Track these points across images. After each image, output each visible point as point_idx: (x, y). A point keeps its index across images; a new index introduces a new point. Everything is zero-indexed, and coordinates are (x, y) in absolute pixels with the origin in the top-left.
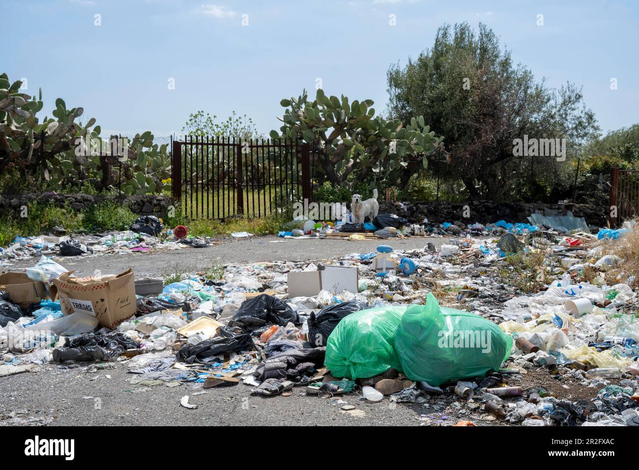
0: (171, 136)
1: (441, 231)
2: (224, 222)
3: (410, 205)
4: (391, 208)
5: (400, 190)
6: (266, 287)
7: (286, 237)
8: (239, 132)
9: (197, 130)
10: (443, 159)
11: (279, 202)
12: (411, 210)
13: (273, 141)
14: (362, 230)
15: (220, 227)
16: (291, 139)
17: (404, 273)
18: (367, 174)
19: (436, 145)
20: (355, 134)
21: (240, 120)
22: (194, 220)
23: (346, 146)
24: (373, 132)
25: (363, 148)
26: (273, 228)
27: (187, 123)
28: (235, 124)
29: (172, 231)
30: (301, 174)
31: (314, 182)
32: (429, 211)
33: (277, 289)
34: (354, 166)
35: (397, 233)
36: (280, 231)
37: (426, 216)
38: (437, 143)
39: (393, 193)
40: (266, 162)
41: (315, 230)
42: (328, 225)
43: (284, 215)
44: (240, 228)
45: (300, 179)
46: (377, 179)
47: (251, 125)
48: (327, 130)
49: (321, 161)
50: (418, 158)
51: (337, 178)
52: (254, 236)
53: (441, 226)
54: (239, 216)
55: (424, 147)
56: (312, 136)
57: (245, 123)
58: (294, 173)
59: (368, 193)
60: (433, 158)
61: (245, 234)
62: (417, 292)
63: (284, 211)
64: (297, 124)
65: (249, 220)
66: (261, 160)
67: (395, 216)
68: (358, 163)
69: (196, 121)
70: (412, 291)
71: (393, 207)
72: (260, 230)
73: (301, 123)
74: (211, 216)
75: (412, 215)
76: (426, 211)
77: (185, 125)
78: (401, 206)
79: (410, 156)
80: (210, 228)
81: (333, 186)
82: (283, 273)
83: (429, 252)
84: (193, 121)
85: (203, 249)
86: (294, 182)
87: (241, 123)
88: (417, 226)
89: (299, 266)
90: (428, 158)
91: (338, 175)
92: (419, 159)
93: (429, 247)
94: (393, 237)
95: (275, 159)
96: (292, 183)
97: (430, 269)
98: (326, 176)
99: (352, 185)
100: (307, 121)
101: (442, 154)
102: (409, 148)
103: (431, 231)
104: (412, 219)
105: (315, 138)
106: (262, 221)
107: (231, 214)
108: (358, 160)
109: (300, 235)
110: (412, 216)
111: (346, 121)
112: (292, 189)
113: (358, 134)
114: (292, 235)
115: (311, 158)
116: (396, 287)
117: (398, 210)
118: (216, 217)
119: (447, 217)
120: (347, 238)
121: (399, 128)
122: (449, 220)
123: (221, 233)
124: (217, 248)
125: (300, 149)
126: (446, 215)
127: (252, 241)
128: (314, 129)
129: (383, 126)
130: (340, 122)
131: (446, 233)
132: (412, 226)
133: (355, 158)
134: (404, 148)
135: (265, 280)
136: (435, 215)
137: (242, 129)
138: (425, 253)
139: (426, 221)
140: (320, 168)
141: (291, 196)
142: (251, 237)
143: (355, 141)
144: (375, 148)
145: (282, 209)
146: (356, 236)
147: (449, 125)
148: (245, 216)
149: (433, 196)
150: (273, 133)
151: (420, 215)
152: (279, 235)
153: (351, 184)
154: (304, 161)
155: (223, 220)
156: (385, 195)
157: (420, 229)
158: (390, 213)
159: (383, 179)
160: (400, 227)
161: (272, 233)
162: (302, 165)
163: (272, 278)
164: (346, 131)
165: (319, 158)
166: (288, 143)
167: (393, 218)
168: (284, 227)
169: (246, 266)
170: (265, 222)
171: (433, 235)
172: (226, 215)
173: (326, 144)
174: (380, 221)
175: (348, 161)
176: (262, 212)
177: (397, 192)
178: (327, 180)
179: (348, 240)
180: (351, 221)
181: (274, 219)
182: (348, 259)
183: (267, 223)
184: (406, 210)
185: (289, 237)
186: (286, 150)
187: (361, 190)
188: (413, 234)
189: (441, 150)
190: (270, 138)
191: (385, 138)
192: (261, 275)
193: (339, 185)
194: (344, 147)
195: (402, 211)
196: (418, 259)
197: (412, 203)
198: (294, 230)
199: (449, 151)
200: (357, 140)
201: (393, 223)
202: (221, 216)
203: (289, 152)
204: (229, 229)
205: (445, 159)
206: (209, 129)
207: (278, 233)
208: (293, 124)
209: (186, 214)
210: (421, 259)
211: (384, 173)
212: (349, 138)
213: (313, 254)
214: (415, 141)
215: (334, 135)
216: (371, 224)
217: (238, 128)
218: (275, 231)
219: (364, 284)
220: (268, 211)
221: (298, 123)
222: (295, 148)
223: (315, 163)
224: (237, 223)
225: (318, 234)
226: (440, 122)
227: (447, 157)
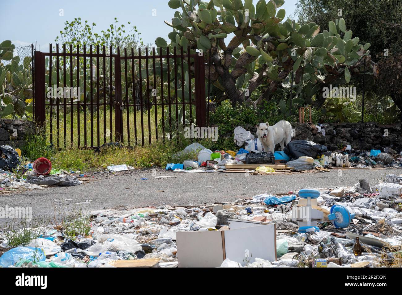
0: (32, 46)
1: (369, 161)
2: (99, 151)
3: (329, 129)
4: (305, 132)
5: (317, 109)
6: (147, 250)
7: (176, 170)
8: (121, 42)
9: (73, 40)
10: (368, 71)
11: (167, 125)
12: (330, 134)
13: (160, 50)
14: (271, 161)
15: (94, 157)
16: (182, 48)
17: (335, 225)
18: (275, 90)
19: (360, 54)
20: (261, 41)
21: (123, 29)
22: (60, 150)
23: (250, 56)
24: (283, 38)
25: (271, 58)
26: (159, 159)
27: (61, 33)
28: (118, 33)
29: (32, 165)
30: (194, 91)
31: (210, 101)
32: (352, 135)
33: (163, 252)
34: (259, 80)
35: (314, 164)
36: (169, 162)
37: (349, 141)
38: (362, 51)
39: (308, 113)
40: (151, 77)
41: (213, 162)
42: (228, 155)
43: (173, 142)
44: (118, 160)
45: (193, 97)
46: (288, 97)
47: (136, 34)
48: (226, 37)
49: (219, 75)
50: (337, 70)
51: (239, 96)
52: (136, 169)
53: (369, 154)
54: (117, 145)
55: (346, 57)
56: (208, 44)
57: (128, 31)
58: (185, 90)
59: (277, 114)
60: (356, 70)
61: (124, 167)
62: (360, 258)
63: (173, 137)
64: (188, 30)
65: (129, 147)
66: (144, 75)
67: (312, 143)
68: (265, 77)
69: (71, 30)
70: (353, 256)
71: (308, 131)
72: (143, 162)
73: (194, 27)
74: (82, 144)
75: (332, 140)
76: (348, 135)
77: (59, 35)
78: (317, 129)
79: (328, 68)
80: (81, 160)
81: (234, 105)
82: (172, 225)
83: (361, 191)
84: (69, 30)
85: (70, 188)
86: (185, 101)
87: (124, 32)
88: (339, 155)
89: (193, 213)
90: (351, 70)
91: (240, 93)
92: (340, 71)
93: (361, 185)
94: (309, 169)
95: (162, 72)
96: (183, 103)
97: (369, 218)
98: (225, 94)
99: (257, 104)
100: (202, 25)
101: (368, 65)
102: (328, 58)
103: (357, 161)
104: (332, 145)
105: (212, 46)
106: (145, 151)
107: (108, 141)
108: (265, 74)
109: (193, 168)
110: (332, 142)
111: (250, 25)
112: (183, 110)
113: (264, 41)
114: (184, 168)
115: (206, 72)
116: (329, 251)
117: (315, 135)
118: (89, 145)
119: (375, 142)
120: (253, 171)
121: (316, 33)
122: (377, 146)
123: (94, 167)
124: (88, 187)
125: (192, 60)
126: (373, 140)
127: (133, 177)
128: (211, 35)
129: (296, 30)
130: (243, 27)
131: (375, 163)
132: (333, 154)
133: (260, 71)
134: (322, 58)
135: (146, 237)
136: (360, 140)
137: (125, 38)
138: (357, 194)
139: (349, 147)
140: (218, 84)
141: (182, 117)
142: (131, 171)
143: (261, 49)
144: (285, 59)
145: (171, 135)
146: (263, 169)
147: (376, 29)
148: (126, 143)
149: (353, 116)
150: (160, 41)
151: (341, 141)
152: (167, 168)
153: (255, 102)
154: (198, 75)
155: (97, 150)
156: (298, 116)
157: (343, 158)
158: (304, 138)
159: (294, 96)
160: (318, 157)
161: (158, 166)
162: (196, 80)
163: (157, 233)
164: (250, 37)
165: (216, 71)
166: (178, 53)
167: (310, 146)
168: (173, 158)
169: (122, 213)
170: (149, 151)
171: (360, 166)
172: (102, 142)
173: (225, 53)
174: (294, 149)
175: (253, 75)
176: (146, 137)
177: (311, 111)
178: (226, 98)
179: (254, 174)
180: (256, 149)
181: (160, 148)
182: (257, 203)
183: (153, 153)
184: (324, 134)
185: (179, 170)
186: (175, 62)
187: (268, 110)
188: (334, 165)
189: (367, 60)
190: (156, 47)
191: (298, 45)
192: (142, 229)
193: (241, 104)
194: (247, 57)
195: (320, 136)
196: (350, 204)
197: (331, 125)
198: (186, 162)
199: (376, 61)
200: (263, 49)
201: (309, 151)
202: (95, 145)
203: (179, 64)
204: (104, 160)
205: (372, 70)
206: (86, 39)
207: (166, 165)
208: (184, 29)
209: (51, 142)
210: (355, 203)
211: (296, 89)
212: (254, 46)
213: (210, 195)
214: (335, 49)
215: (235, 43)
216: (282, 152)
217: (120, 37)
218: (163, 163)
219: (284, 245)
220: (153, 137)
221: (190, 28)
222: (187, 58)
223: (212, 78)
224: (114, 153)
225: (215, 166)
226: (366, 26)
227: (375, 68)
